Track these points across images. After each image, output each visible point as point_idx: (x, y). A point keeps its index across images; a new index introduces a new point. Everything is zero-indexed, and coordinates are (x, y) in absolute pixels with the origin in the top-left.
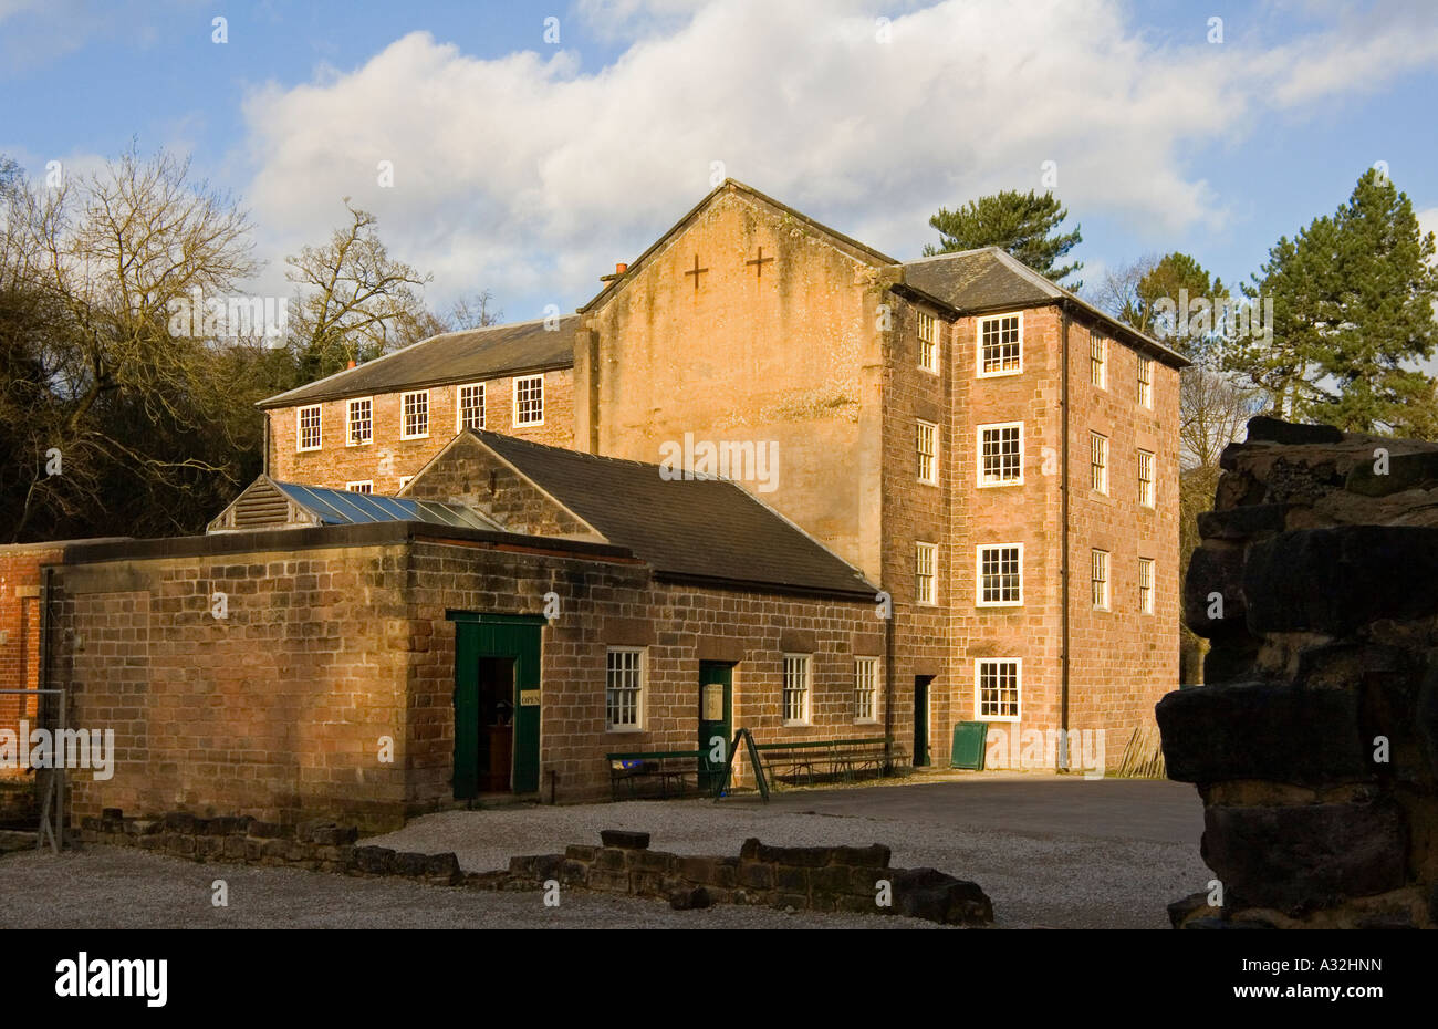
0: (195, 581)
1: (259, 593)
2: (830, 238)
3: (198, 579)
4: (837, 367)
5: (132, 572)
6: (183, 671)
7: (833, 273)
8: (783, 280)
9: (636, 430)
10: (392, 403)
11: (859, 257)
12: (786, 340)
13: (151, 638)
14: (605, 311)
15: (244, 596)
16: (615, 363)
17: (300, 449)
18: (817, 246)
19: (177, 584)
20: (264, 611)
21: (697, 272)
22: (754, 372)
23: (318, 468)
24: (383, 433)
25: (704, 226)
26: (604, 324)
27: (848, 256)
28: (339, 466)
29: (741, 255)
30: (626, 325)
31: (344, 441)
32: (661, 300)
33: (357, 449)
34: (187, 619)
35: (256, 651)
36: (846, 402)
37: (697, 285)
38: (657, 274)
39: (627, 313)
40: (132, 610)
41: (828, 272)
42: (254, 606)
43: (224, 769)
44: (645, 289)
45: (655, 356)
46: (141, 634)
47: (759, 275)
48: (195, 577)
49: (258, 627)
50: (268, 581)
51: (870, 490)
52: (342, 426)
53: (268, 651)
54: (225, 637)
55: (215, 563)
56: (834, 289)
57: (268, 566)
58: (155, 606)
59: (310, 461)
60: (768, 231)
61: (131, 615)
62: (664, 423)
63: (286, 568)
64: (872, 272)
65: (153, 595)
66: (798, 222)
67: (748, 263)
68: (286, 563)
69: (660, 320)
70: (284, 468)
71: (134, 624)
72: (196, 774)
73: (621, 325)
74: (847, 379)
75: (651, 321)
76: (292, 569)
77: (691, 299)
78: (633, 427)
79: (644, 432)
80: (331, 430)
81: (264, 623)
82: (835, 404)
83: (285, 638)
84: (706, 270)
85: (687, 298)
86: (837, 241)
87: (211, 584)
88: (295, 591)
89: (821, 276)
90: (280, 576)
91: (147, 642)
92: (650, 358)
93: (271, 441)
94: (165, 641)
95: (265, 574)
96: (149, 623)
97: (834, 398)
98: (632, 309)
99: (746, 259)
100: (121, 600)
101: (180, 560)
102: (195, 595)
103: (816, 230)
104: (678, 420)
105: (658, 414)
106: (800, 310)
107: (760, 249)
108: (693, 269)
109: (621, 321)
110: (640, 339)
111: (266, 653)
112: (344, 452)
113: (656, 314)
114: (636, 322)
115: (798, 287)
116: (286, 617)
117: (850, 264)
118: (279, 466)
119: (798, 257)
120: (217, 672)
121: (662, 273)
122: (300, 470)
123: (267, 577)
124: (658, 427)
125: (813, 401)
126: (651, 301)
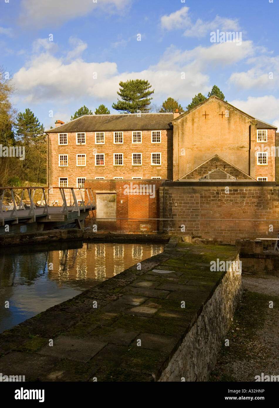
0: (215, 192)
1: (236, 195)
2: (239, 112)
3: (216, 191)
4: (242, 140)
5: (193, 189)
6: (211, 212)
7: (241, 119)
8: (228, 119)
9: (189, 149)
10: (92, 134)
11: (246, 117)
12: (229, 133)
13: (201, 204)
14: (179, 121)
15: (231, 196)
16: (183, 133)
17: (59, 144)
18: (237, 113)
19: (209, 193)
20: (238, 199)
21: (205, 115)
22: (221, 139)
23: (67, 150)
24: (89, 142)
25: (207, 105)
26: (180, 124)
27: (244, 116)
28: (74, 150)
29: (218, 113)
30: (186, 125)
31: (75, 143)
32: (196, 120)
33: (80, 145)
34: (213, 200)
35: (236, 208)
36: (244, 147)
37: (206, 118)
38: (195, 114)
39: (186, 122)
40: (194, 198)
41: (240, 119)
42: (235, 198)
43: (225, 233)
44: (191, 117)
45: (194, 133)
46: (197, 203)
47: (222, 117)
48: (215, 191)
49: (236, 202)
50: (239, 193)
51: (253, 167)
52: (75, 139)
53: (239, 207)
54: (225, 204)
55: (222, 188)
56: (241, 123)
57: (239, 189)
58: (202, 197)
59: (64, 148)
60: (225, 108)
61: (193, 199)
62: (197, 148)
63: (244, 190)
64: (250, 120)
65: (201, 194)
66: (231, 107)
67: (219, 115)
68: (244, 189)
69: (195, 125)
70: (54, 149)
71: (194, 201)
72: (216, 233)
73: (184, 124)
74: (244, 142)
75: (193, 125)
76: (246, 190)
77: (204, 121)
78: (188, 148)
79: (192, 150)
80: (71, 140)
81: (238, 201)
82: (242, 147)
83: (245, 205)
84: (208, 115)
85: (203, 120)
86: (242, 113)
87: (221, 193)
88: (247, 195)
89: (238, 120)
90: (243, 192)
91: (199, 205)
92: (193, 133)
93: (49, 141)
94: (205, 205)
95: (238, 191)
96: (199, 201)
97: (242, 146)
98: (187, 121)
99: (219, 114)
100: (190, 196)
101: (210, 187)
102: (215, 195)
103: (236, 110)
104: (201, 148)
105: (195, 146)
106: (233, 126)
107: (222, 112)
108: (205, 114)
109: (185, 124)
110: (190, 128)
111: (239, 208)
112: (76, 146)
113: (194, 123)
114: (189, 124)
115: (232, 121)
116: (245, 200)
117: (245, 118)
118: (52, 148)
119: (232, 115)
120: (223, 212)
121: (196, 114)
122: (60, 150)
123: (239, 192)
124: (196, 149)
125: (236, 146)
126: (193, 120)
